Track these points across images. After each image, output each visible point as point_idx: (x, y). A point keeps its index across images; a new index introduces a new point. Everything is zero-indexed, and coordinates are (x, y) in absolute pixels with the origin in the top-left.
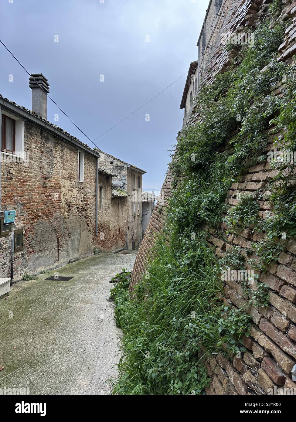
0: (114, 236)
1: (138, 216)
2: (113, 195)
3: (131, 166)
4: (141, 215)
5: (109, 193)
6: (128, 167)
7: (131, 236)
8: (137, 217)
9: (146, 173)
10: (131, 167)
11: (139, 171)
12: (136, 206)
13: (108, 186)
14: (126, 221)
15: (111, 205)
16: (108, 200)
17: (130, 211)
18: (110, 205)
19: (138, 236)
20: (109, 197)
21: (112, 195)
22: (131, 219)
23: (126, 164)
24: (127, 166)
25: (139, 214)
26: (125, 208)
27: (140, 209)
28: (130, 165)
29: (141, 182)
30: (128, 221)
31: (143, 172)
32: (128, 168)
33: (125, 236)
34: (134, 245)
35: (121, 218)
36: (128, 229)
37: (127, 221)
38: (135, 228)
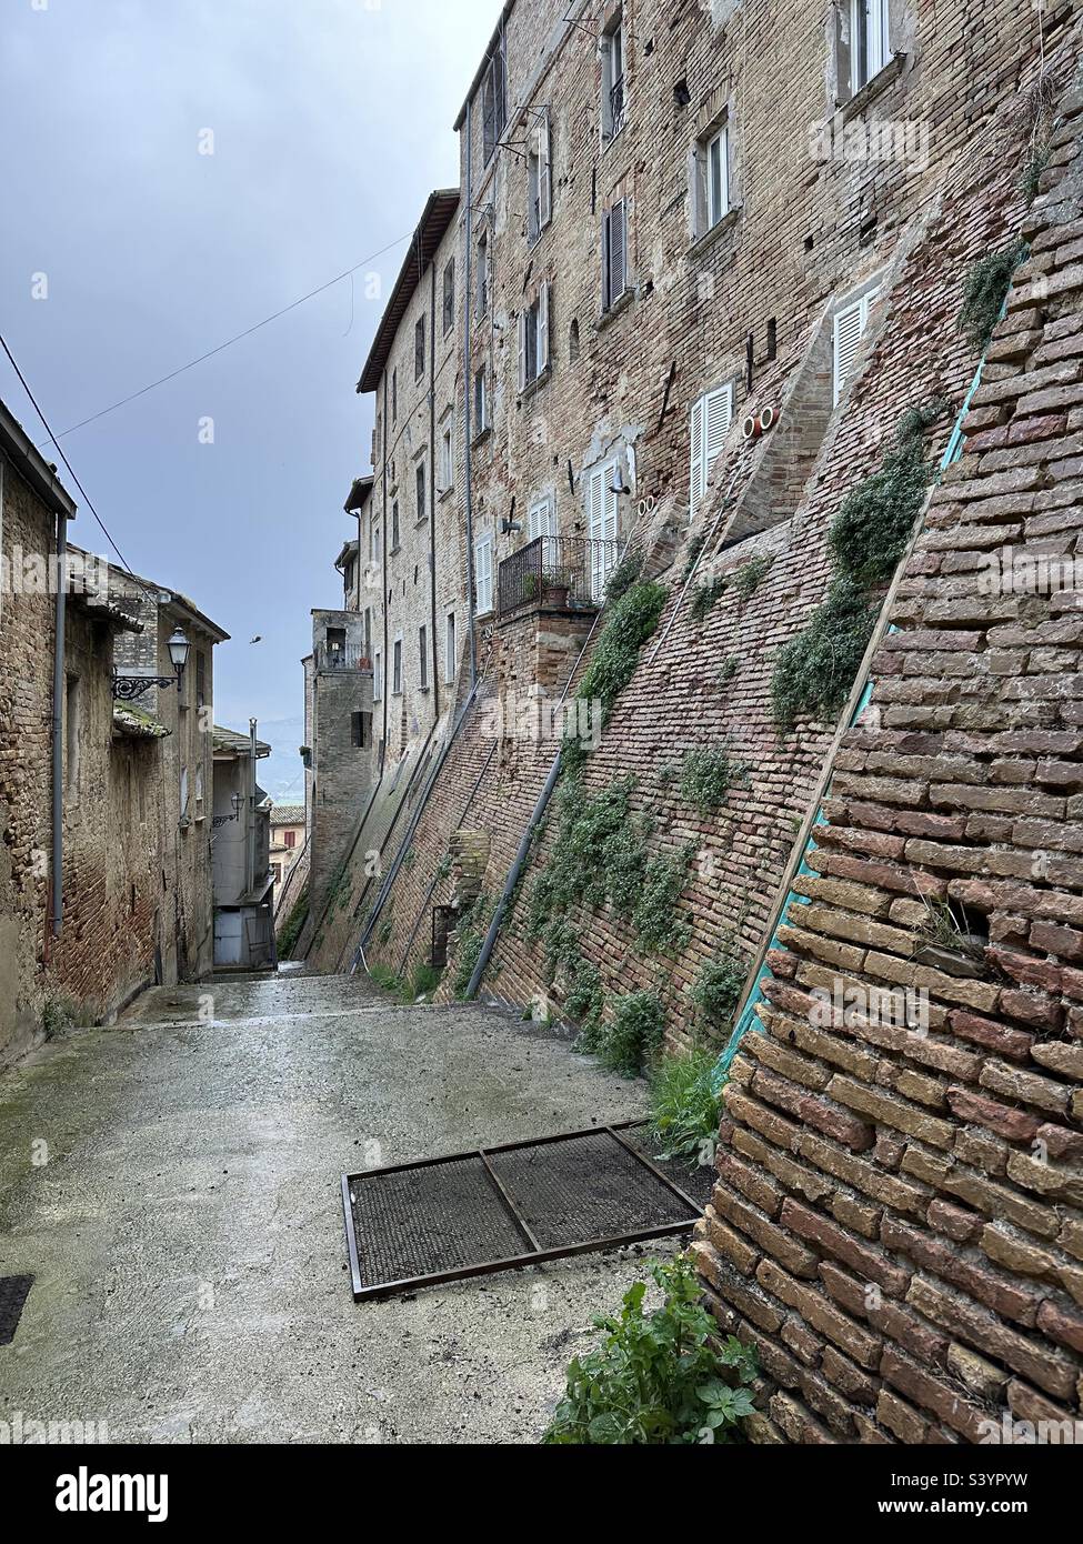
0: (117, 928)
1: (199, 824)
2: (118, 724)
3: (178, 600)
4: (209, 822)
5: (102, 714)
6: (163, 601)
7: (172, 921)
8: (192, 829)
9: (229, 637)
10: (175, 604)
11: (203, 626)
12: (189, 782)
13: (98, 674)
14: (154, 853)
15: (110, 775)
16: (98, 746)
17: (170, 803)
18: (107, 773)
19: (196, 917)
20: (104, 732)
21: (115, 721)
22: (172, 841)
23: (153, 588)
24: (159, 597)
25: (200, 819)
26: (153, 790)
27: (204, 794)
28: (172, 593)
29: (207, 676)
30: (164, 850)
31: (217, 636)
32: (160, 606)
33: (151, 921)
34: (186, 957)
35: (137, 838)
36: (162, 889)
37: (159, 853)
38: (186, 880)
